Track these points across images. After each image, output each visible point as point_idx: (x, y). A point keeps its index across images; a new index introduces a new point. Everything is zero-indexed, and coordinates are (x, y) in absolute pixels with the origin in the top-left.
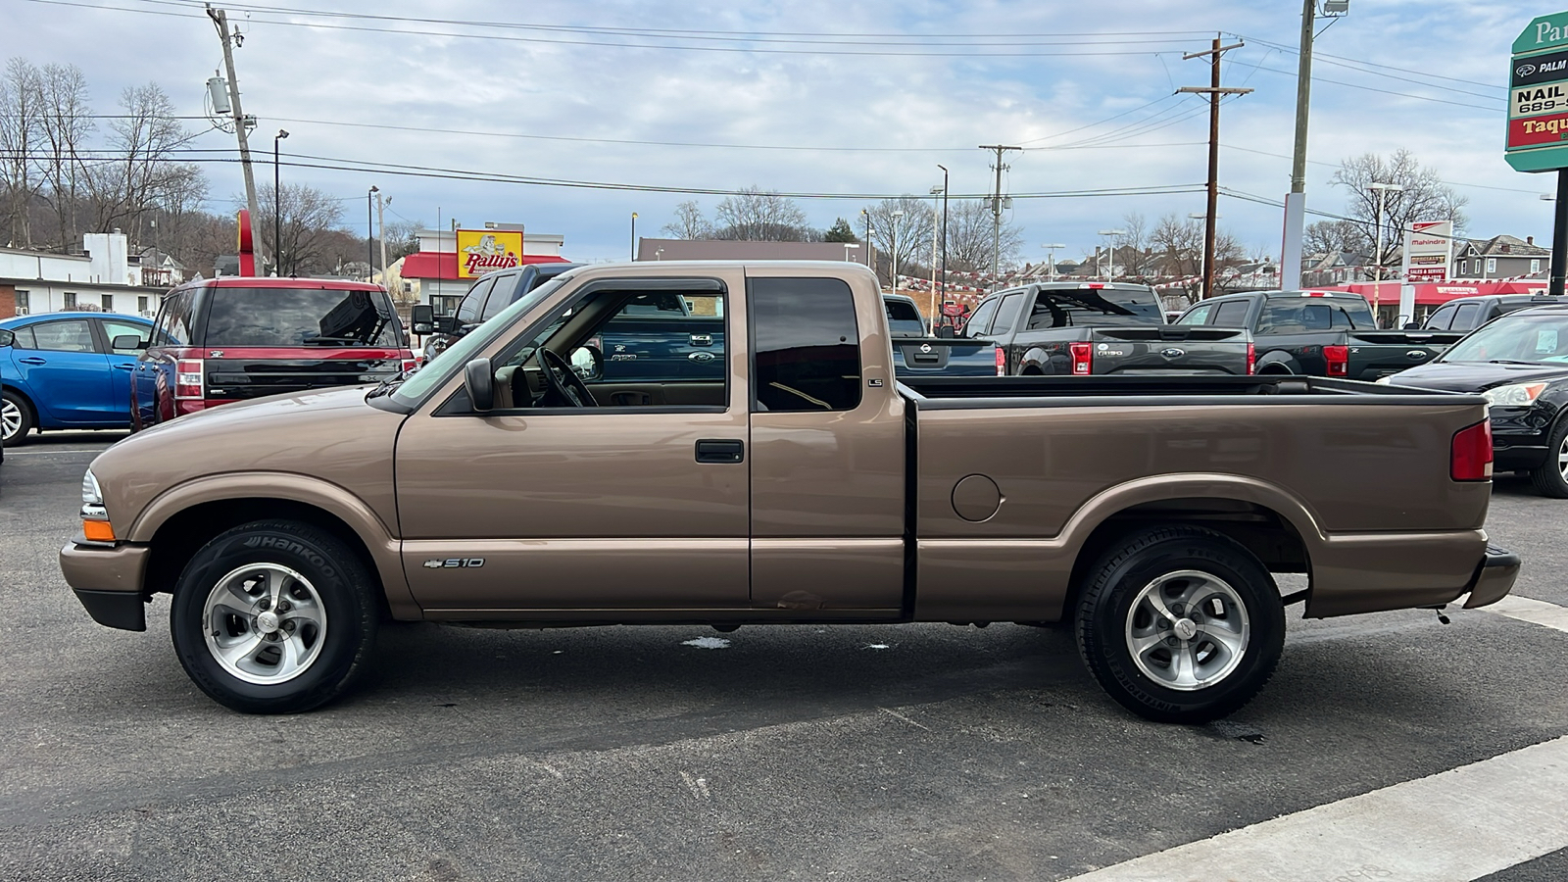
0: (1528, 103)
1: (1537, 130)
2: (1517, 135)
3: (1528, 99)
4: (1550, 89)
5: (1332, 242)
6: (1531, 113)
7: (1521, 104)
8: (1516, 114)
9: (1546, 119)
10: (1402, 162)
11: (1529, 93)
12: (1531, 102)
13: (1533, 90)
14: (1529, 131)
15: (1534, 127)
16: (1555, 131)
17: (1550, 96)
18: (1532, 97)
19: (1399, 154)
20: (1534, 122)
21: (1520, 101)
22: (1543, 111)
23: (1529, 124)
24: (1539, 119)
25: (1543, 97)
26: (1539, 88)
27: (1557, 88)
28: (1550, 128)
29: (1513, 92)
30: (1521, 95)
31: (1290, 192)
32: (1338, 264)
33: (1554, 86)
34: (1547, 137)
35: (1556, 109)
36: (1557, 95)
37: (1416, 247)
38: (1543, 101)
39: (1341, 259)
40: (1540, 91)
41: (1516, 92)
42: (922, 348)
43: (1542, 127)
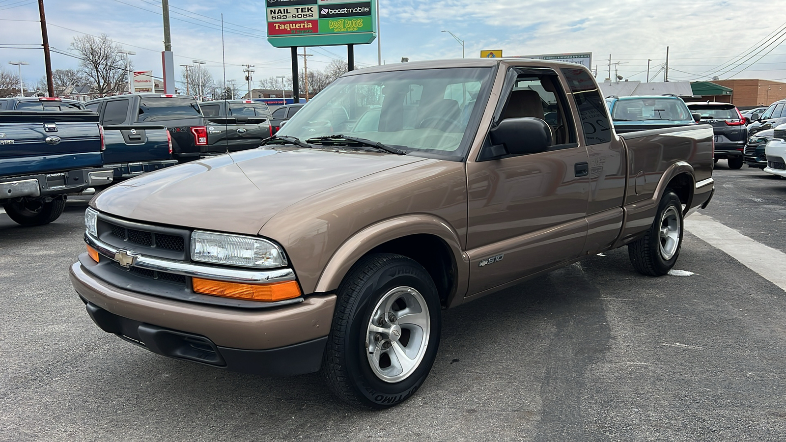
0: (275, 15)
1: (281, 28)
2: (272, 29)
3: (275, 13)
4: (284, 10)
5: (65, 81)
6: (277, 20)
7: (272, 15)
8: (271, 20)
9: (284, 23)
10: (105, 41)
11: (275, 10)
12: (276, 15)
13: (277, 9)
14: (277, 28)
15: (279, 27)
16: (289, 29)
17: (284, 13)
18: (276, 12)
19: (103, 36)
20: (279, 24)
21: (271, 14)
22: (282, 20)
23: (277, 25)
24: (281, 23)
25: (281, 13)
26: (279, 9)
27: (287, 10)
28: (286, 28)
29: (268, 9)
30: (271, 11)
31: (164, 51)
32: (74, 92)
33: (285, 8)
34: (285, 32)
35: (288, 19)
36: (287, 13)
37: (137, 84)
38: (282, 15)
39: (75, 90)
40: (280, 10)
41: (269, 9)
42: (131, 131)
43: (282, 27)
